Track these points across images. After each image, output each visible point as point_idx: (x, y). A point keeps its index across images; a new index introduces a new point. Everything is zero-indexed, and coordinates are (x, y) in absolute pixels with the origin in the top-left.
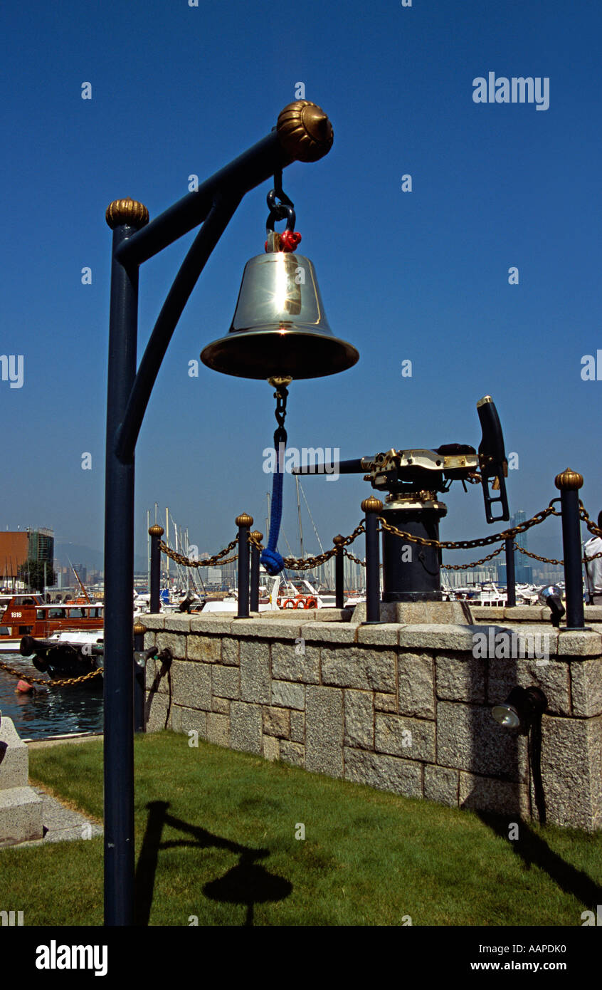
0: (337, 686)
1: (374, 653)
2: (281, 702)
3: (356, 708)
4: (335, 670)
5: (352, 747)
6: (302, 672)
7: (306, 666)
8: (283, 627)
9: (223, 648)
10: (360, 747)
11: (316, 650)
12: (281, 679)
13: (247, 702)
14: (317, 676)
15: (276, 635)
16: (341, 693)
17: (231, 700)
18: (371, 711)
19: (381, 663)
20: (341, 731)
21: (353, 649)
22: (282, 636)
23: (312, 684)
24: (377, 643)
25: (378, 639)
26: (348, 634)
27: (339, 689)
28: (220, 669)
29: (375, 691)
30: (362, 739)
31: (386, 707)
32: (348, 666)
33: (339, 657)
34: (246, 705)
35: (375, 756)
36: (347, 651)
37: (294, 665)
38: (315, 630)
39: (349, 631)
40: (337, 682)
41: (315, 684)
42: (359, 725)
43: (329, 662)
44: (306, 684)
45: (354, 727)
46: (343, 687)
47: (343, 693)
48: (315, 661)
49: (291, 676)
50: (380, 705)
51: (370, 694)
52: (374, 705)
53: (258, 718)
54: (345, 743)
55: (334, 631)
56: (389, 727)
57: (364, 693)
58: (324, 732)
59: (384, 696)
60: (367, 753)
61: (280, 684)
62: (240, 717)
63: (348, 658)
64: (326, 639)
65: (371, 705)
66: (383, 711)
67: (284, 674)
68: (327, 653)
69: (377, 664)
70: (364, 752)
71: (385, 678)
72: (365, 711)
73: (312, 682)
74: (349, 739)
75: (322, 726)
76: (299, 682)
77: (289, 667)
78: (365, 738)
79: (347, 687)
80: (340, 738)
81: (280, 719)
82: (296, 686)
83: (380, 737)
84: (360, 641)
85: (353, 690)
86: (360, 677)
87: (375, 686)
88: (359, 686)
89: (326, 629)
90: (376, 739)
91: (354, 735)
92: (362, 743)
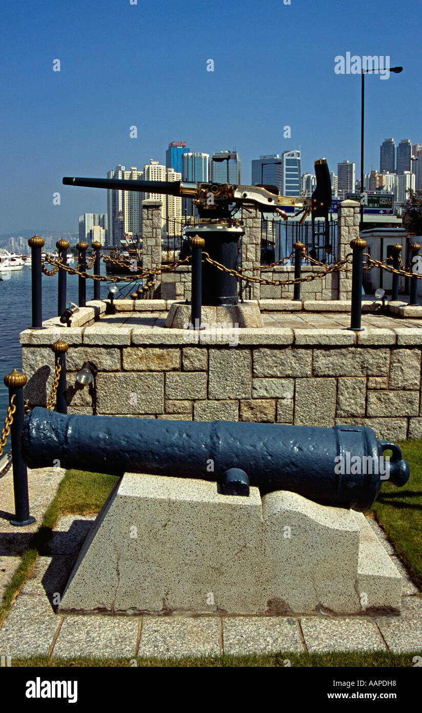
0: (329, 376)
1: (371, 351)
2: (266, 394)
3: (351, 390)
4: (330, 365)
5: (344, 417)
6: (292, 368)
7: (298, 365)
8: (273, 336)
9: (183, 356)
10: (353, 416)
11: (308, 351)
12: (266, 377)
13: (218, 400)
14: (309, 371)
15: (265, 342)
16: (335, 381)
17: (194, 400)
18: (364, 390)
19: (378, 357)
20: (334, 407)
21: (350, 349)
22: (273, 343)
23: (302, 377)
24: (376, 343)
25: (378, 341)
26: (349, 338)
27: (333, 379)
28: (179, 376)
29: (368, 376)
30: (356, 410)
31: (378, 387)
32: (344, 361)
33: (335, 355)
34: (216, 402)
35: (367, 420)
36: (344, 351)
37: (283, 364)
38: (313, 336)
39: (349, 336)
40: (331, 373)
41: (307, 377)
42: (353, 401)
43: (322, 359)
44: (295, 378)
45: (347, 404)
46: (336, 377)
47: (337, 381)
48: (308, 360)
49: (278, 373)
50: (374, 385)
51: (364, 379)
52: (367, 386)
53: (234, 410)
54: (336, 415)
55: (333, 336)
56: (380, 399)
57: (359, 379)
58: (316, 411)
59: (378, 379)
60: (359, 419)
61: (264, 381)
62: (210, 413)
63: (344, 355)
64: (323, 343)
65: (365, 386)
66: (375, 389)
67: (271, 373)
68: (321, 353)
69: (373, 358)
70: (356, 419)
71: (380, 367)
72: (359, 391)
73: (304, 375)
74: (342, 412)
75: (314, 407)
76: (288, 377)
77: (276, 366)
78: (358, 409)
79: (341, 376)
80: (333, 413)
81: (265, 408)
82: (283, 381)
83: (372, 406)
84: (360, 343)
85: (347, 378)
86: (354, 368)
87: (370, 373)
88: (353, 374)
89: (324, 335)
90: (369, 408)
91: (348, 408)
92: (355, 413)
